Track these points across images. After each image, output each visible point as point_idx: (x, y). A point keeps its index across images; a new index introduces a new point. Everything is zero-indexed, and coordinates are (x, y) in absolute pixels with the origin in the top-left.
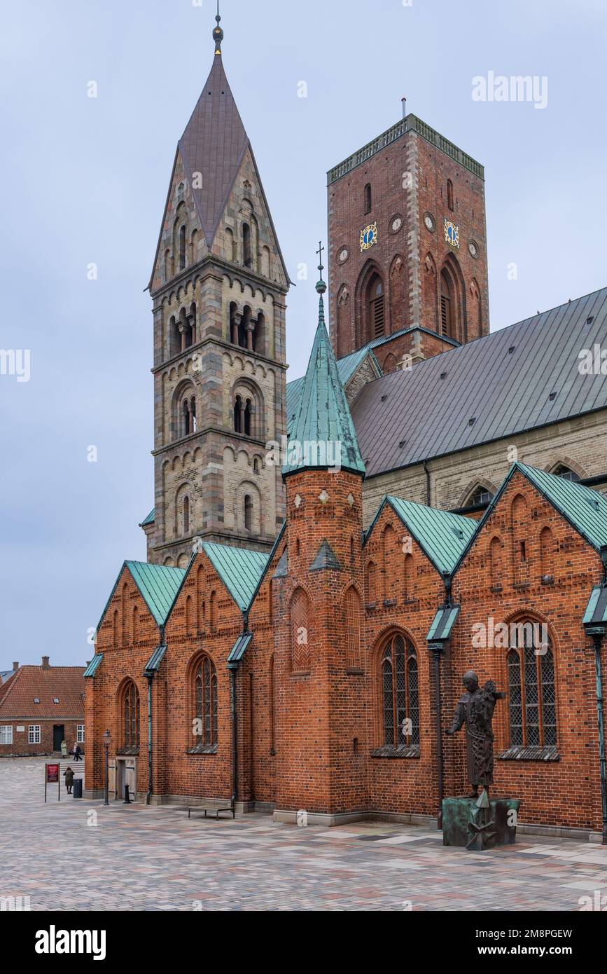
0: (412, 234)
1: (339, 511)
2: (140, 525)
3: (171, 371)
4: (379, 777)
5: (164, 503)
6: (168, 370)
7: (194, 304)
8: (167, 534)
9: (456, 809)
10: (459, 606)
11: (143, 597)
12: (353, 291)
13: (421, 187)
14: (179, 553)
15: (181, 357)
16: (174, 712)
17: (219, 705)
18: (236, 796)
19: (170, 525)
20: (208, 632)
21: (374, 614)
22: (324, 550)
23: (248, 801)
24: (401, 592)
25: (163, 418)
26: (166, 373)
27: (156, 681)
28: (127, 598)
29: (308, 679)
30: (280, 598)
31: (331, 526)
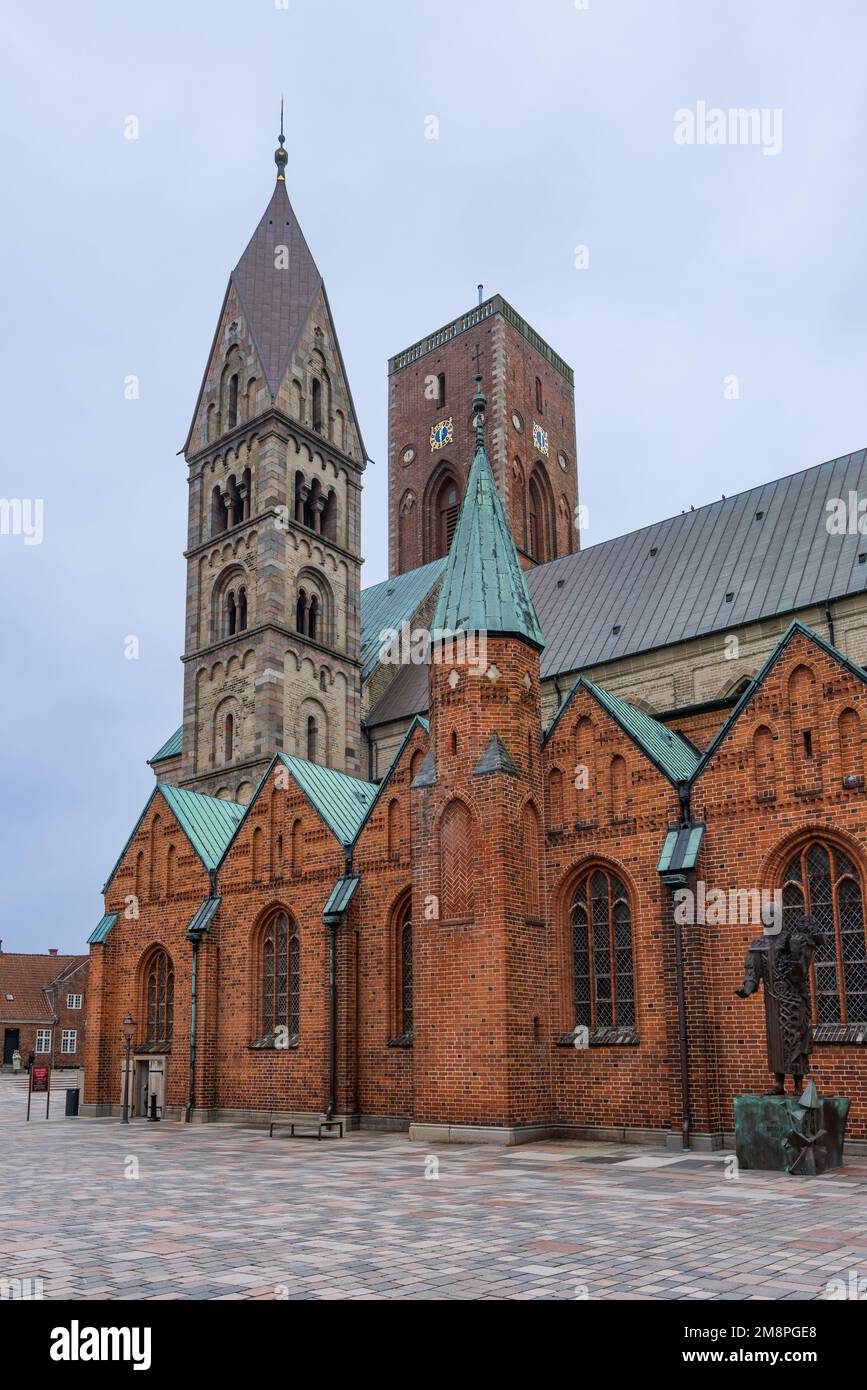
0: (498, 431)
1: (514, 695)
2: (148, 763)
3: (213, 554)
4: (569, 1074)
5: (196, 723)
6: (209, 553)
7: (248, 471)
8: (199, 763)
9: (760, 1112)
10: (703, 825)
11: (185, 832)
12: (420, 497)
13: (508, 379)
14: (218, 788)
15: (228, 535)
16: (229, 990)
17: (303, 978)
18: (334, 1107)
19: (205, 751)
20: (288, 876)
21: (560, 841)
22: (494, 746)
23: (352, 1113)
24: (605, 809)
25: (199, 614)
26: (205, 557)
27: (204, 946)
28: (158, 834)
29: (471, 929)
30: (424, 816)
31: (503, 714)
